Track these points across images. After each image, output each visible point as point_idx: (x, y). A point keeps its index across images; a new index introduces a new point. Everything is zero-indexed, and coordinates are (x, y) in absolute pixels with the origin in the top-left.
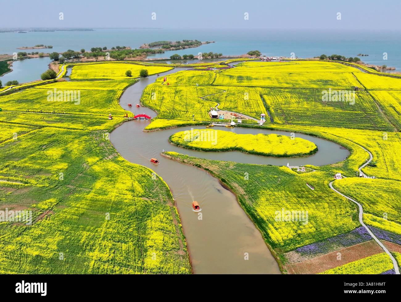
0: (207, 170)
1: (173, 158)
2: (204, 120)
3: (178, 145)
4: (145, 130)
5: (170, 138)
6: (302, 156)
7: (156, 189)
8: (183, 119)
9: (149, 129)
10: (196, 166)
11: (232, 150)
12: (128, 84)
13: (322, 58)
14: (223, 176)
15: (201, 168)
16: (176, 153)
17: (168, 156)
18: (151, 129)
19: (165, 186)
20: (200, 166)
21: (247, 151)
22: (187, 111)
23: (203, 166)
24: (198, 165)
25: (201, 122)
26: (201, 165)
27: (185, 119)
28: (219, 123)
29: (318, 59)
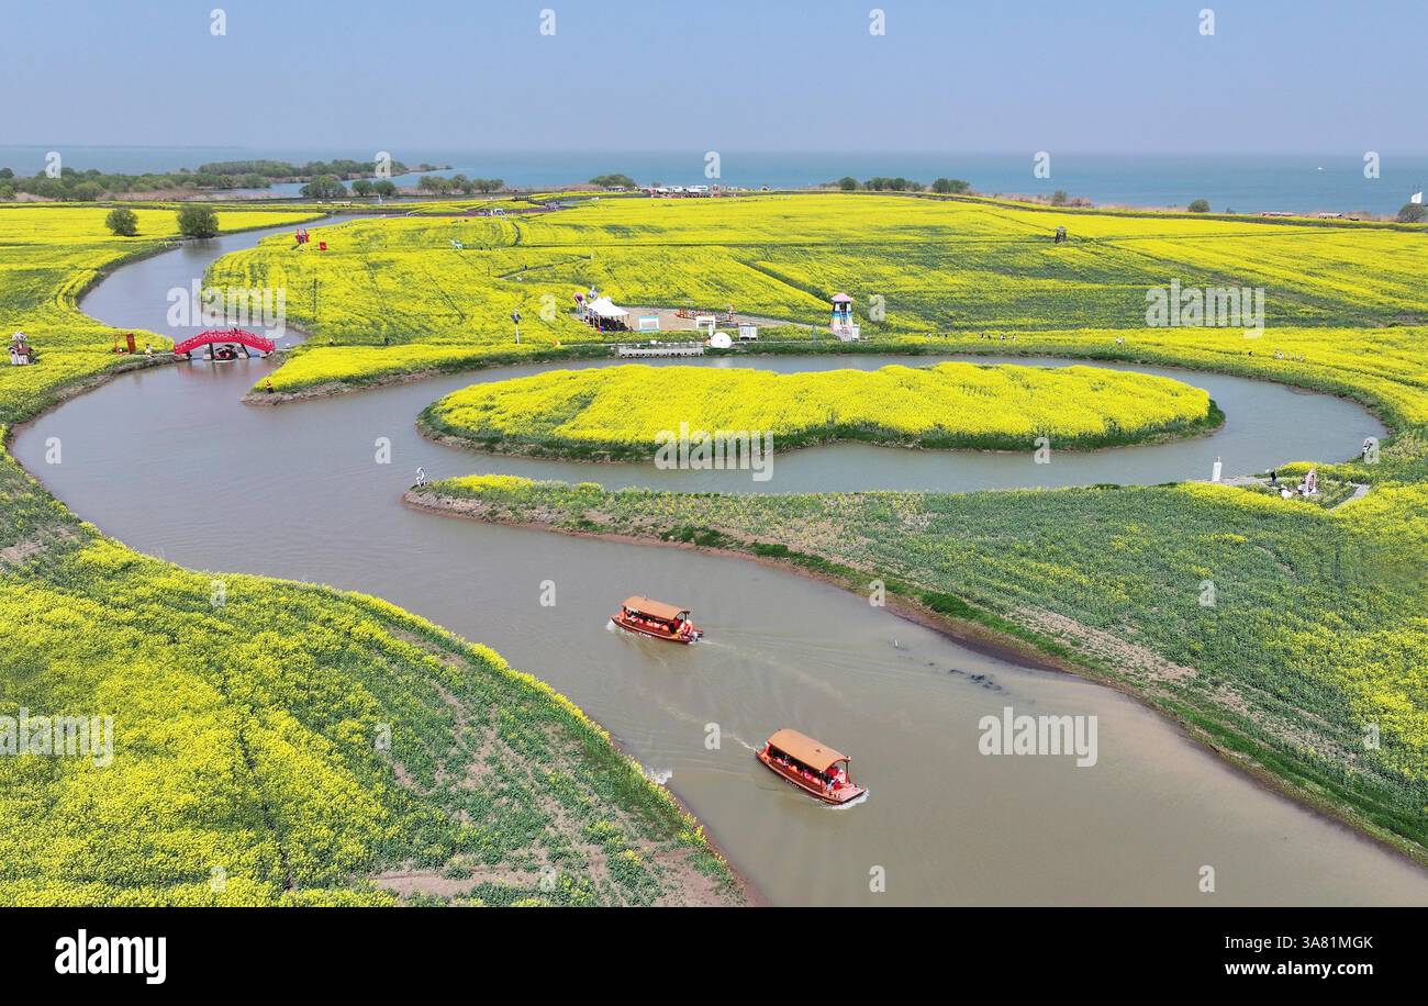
0: (778, 552)
1: (495, 513)
2: (572, 338)
3: (499, 447)
4: (258, 397)
5: (427, 415)
6: (1193, 434)
7: (486, 751)
8: (459, 340)
9: (284, 389)
10: (686, 539)
11: (823, 440)
12: (122, 254)
13: (848, 186)
14: (912, 574)
15: (721, 546)
16: (512, 478)
17: (460, 504)
18: (294, 388)
19: (558, 715)
20: (712, 539)
21: (908, 437)
22: (463, 316)
23: (738, 534)
24: (699, 534)
25: (559, 346)
26: (712, 528)
27: (467, 340)
28: (651, 346)
29: (839, 189)
